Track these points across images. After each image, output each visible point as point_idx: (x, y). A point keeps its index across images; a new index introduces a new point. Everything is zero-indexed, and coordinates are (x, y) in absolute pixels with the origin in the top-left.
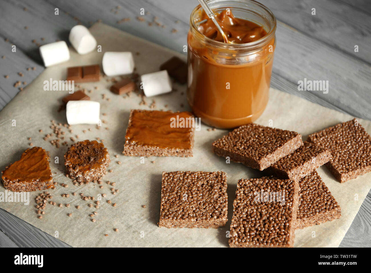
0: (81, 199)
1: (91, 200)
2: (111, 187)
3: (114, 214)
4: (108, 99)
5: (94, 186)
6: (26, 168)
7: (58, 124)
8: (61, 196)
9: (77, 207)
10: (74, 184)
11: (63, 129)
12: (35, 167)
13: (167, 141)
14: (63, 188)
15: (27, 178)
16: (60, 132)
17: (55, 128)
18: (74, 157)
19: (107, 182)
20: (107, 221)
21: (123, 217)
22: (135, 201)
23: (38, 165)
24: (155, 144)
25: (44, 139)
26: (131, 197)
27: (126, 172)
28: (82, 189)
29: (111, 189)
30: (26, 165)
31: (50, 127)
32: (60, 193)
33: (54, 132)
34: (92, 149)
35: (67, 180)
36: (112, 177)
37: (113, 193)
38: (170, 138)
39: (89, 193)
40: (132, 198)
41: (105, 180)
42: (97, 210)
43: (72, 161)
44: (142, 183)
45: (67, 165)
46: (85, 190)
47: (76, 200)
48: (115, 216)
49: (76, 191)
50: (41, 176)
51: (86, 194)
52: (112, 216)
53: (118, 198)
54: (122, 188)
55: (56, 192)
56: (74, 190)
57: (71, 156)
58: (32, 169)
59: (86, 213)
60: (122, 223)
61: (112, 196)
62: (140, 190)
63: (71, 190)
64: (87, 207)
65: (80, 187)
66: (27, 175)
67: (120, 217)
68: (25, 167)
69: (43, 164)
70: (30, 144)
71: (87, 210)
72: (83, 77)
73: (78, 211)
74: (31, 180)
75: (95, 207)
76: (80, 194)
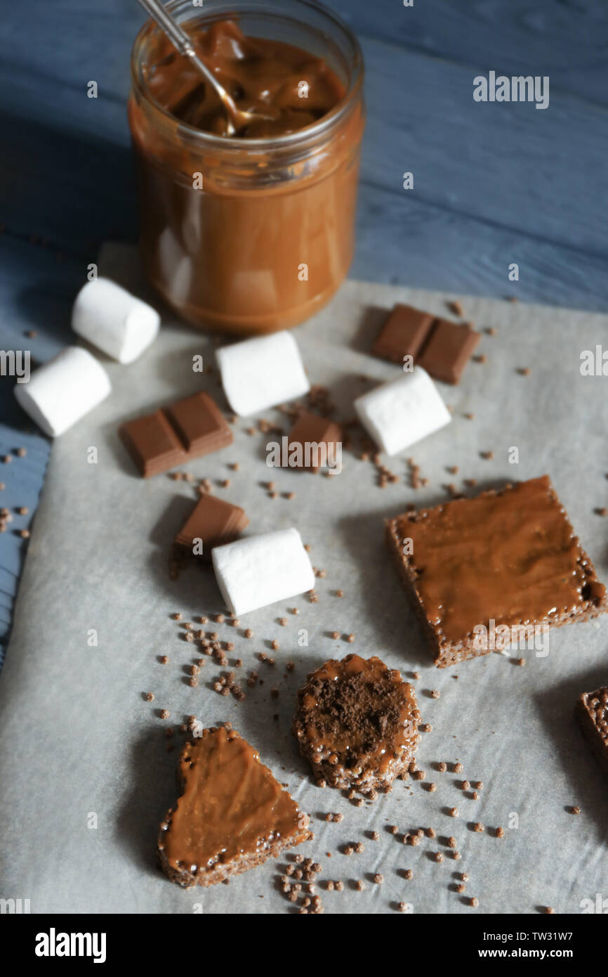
0: (398, 845)
1: (427, 838)
2: (454, 776)
3: (513, 861)
4: (286, 496)
5: (409, 791)
6: (218, 810)
7: (198, 620)
8: (342, 855)
9: (403, 874)
10: (355, 802)
11: (222, 632)
12: (241, 796)
13: (534, 592)
14: (331, 826)
15: (237, 840)
16: (218, 646)
17: (197, 634)
18: (329, 730)
19: (436, 766)
20: (507, 891)
21: (538, 862)
22: (542, 802)
23: (244, 788)
24: (513, 612)
25: (187, 681)
26: (523, 792)
27: (467, 719)
28: (385, 813)
29: (459, 785)
30: (213, 801)
31: (183, 637)
32: (336, 847)
33: (202, 649)
34: (362, 687)
35: (328, 798)
36: (438, 745)
37: (471, 796)
38: (538, 580)
39: (410, 818)
40: (528, 795)
41: (424, 761)
42: (460, 864)
43: (329, 745)
44: (526, 738)
45: (323, 761)
46: (394, 812)
47: (387, 852)
48: (517, 867)
49: (372, 824)
50: (275, 820)
51: (404, 823)
52: (508, 869)
53: (492, 806)
54: (486, 770)
55: (320, 846)
56: (363, 822)
57: (319, 728)
58: (236, 808)
59: (439, 886)
60: (549, 882)
61: (475, 805)
62: (536, 763)
63: (357, 824)
64: (429, 864)
65: (375, 808)
66: (233, 832)
67: (534, 866)
68: (213, 808)
69: (257, 780)
70: (159, 713)
71: (434, 874)
72: (186, 445)
73: (414, 886)
74: (252, 844)
75: (451, 855)
76: (389, 829)
